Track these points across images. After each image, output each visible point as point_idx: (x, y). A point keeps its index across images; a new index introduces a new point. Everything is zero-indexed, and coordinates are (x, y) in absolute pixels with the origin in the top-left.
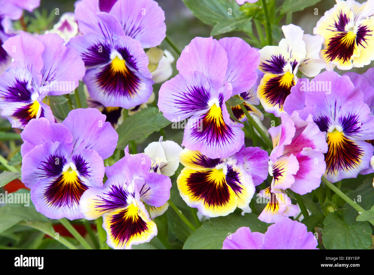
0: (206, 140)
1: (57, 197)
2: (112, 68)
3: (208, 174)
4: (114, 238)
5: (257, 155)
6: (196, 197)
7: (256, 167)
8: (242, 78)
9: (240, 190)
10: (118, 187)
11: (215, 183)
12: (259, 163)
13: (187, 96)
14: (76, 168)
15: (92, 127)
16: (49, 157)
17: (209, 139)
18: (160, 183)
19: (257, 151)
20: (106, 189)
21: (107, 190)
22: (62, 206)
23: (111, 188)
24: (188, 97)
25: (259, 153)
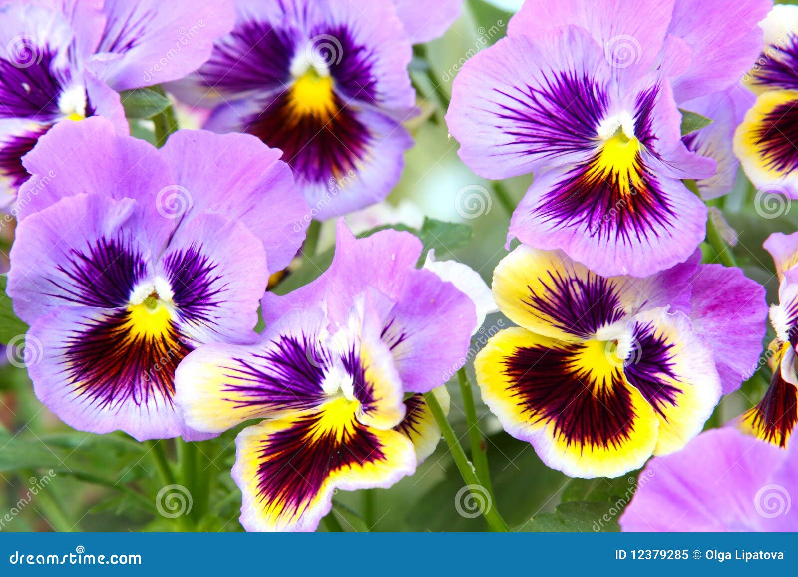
0: (586, 224)
1: (102, 371)
2: (292, 104)
3: (572, 355)
4: (267, 501)
5: (732, 298)
6: (529, 413)
7: (724, 338)
8: (712, 53)
9: (670, 396)
10: (300, 341)
11: (592, 379)
12: (735, 323)
13: (539, 97)
14: (172, 294)
15: (237, 180)
16: (98, 242)
17: (595, 223)
18: (442, 317)
19: (733, 283)
20: (261, 347)
21: (266, 348)
22: (115, 401)
23: (279, 343)
24: (541, 103)
25: (738, 289)
